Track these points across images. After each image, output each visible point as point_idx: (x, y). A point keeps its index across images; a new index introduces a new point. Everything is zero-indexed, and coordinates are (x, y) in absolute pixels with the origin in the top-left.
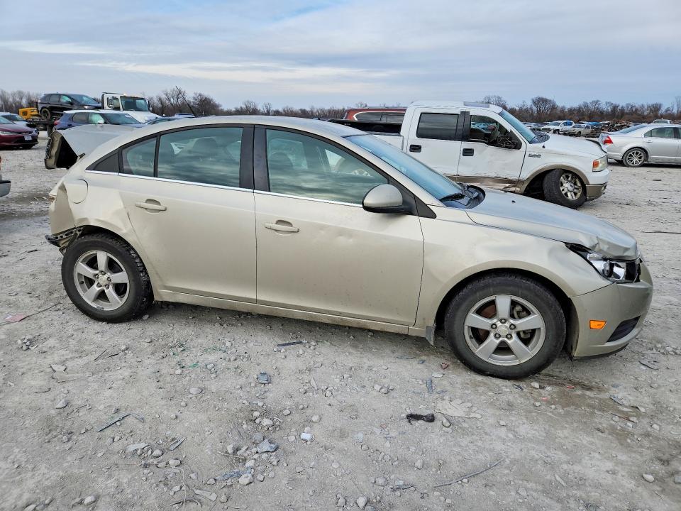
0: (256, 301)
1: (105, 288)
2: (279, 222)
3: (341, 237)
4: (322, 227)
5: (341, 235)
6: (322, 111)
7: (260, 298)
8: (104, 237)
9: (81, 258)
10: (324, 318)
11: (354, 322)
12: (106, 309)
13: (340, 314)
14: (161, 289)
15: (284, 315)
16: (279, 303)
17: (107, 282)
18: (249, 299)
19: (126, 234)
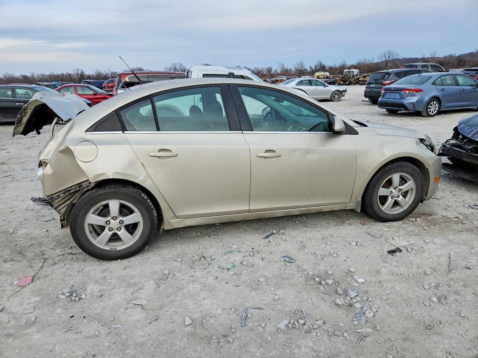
0: (249, 211)
1: (117, 231)
2: (267, 151)
3: (309, 155)
4: (295, 150)
5: (308, 154)
6: (43, 75)
7: (252, 208)
8: (117, 187)
9: (92, 210)
10: (295, 212)
11: (314, 209)
12: (119, 248)
13: (306, 206)
14: (172, 219)
15: (267, 216)
16: (266, 209)
17: (119, 226)
18: (244, 211)
19: (142, 181)
